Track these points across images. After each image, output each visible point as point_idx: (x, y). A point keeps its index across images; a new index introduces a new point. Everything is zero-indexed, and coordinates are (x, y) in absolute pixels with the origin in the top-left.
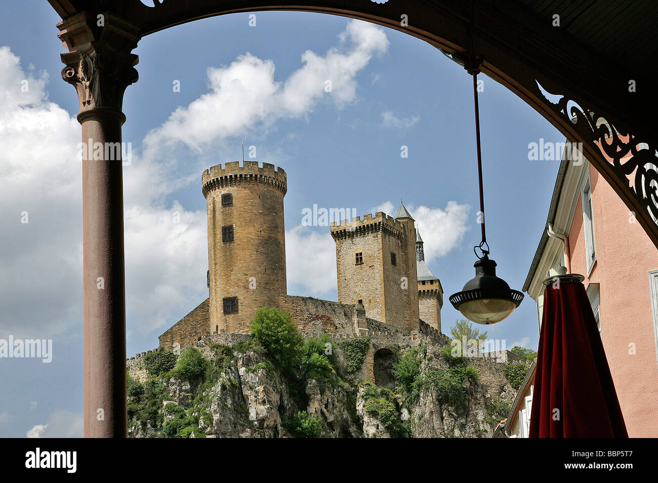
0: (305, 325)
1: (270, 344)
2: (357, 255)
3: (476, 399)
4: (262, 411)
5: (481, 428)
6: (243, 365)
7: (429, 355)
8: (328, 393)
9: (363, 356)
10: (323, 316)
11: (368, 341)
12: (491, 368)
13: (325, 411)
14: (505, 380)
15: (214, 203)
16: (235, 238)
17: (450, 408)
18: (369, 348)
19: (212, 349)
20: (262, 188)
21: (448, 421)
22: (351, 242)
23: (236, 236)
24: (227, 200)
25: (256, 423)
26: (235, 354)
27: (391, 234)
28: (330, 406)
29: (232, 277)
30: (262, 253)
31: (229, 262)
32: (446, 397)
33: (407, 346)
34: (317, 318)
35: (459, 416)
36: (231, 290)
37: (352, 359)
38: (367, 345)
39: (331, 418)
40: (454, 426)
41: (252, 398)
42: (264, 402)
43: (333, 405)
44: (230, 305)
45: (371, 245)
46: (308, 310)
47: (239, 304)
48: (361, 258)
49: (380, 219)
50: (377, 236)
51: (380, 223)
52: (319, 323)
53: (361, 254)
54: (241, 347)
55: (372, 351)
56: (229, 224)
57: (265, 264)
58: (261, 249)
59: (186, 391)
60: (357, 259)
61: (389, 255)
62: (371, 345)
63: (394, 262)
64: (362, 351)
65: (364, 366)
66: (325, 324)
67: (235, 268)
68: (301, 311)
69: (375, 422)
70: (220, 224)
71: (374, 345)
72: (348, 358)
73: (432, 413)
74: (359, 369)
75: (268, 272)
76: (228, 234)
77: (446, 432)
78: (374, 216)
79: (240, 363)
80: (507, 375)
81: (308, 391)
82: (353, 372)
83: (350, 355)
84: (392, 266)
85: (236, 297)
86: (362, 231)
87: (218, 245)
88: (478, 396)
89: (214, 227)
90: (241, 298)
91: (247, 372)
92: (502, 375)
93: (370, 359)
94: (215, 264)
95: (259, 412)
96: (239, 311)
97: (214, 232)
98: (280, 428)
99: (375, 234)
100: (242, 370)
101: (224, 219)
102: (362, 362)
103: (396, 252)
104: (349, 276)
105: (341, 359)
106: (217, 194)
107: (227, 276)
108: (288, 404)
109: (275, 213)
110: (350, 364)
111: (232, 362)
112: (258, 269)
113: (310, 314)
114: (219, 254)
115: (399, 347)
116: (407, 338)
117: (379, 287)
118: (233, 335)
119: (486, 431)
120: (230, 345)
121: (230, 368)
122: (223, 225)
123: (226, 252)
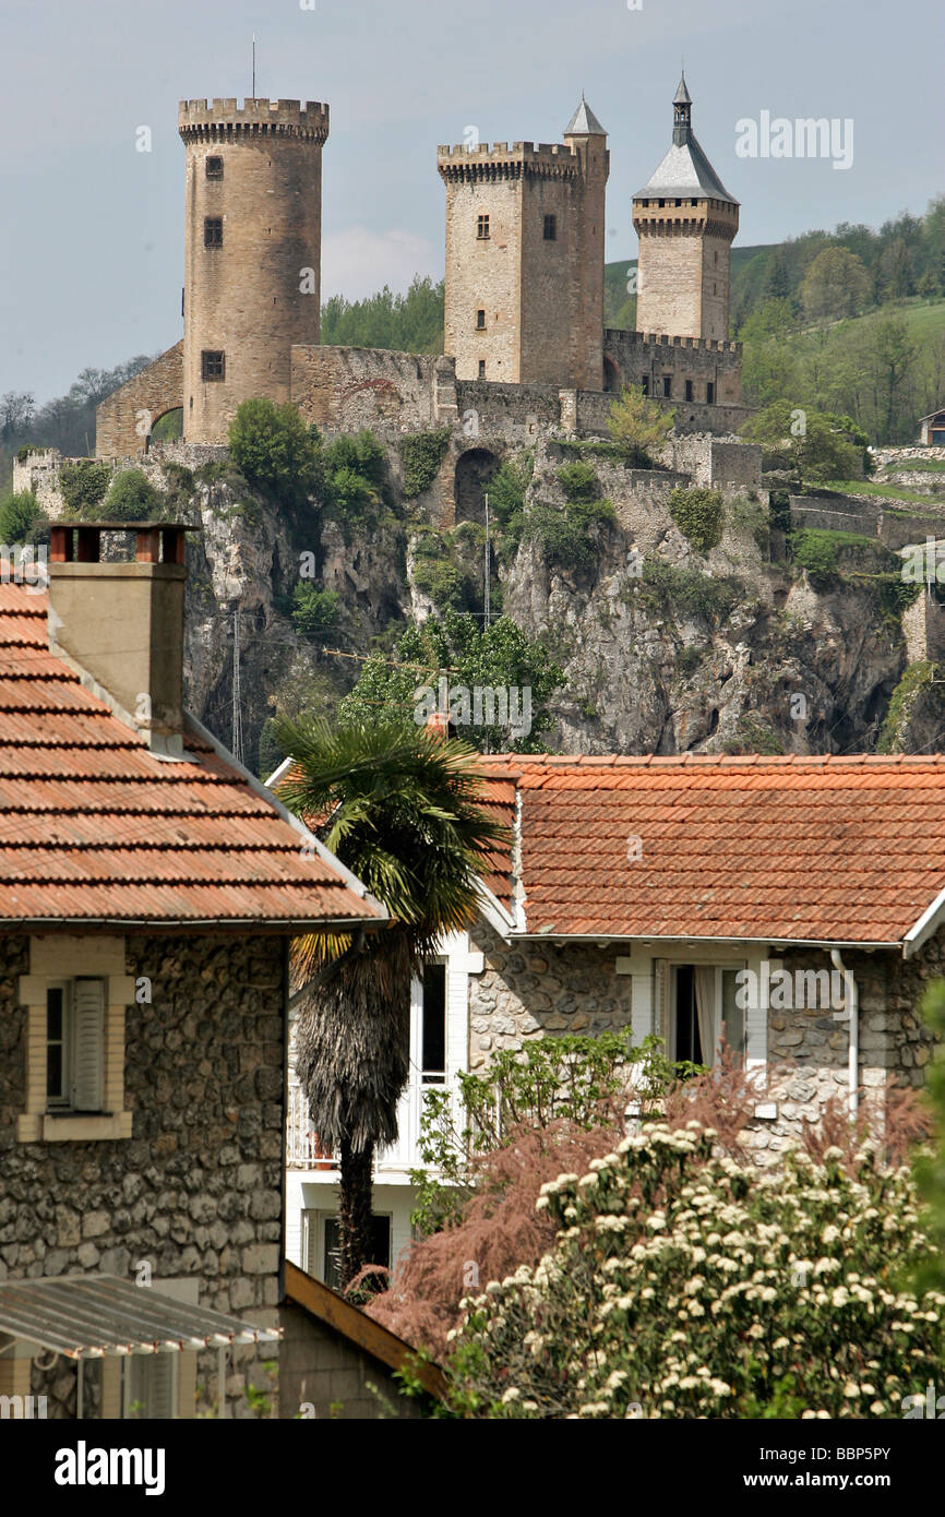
0: (344, 399)
1: (256, 468)
2: (481, 218)
3: (611, 556)
4: (234, 586)
5: (612, 611)
6: (210, 505)
7: (537, 476)
8: (359, 542)
9: (434, 466)
10: (377, 381)
11: (447, 436)
12: (644, 500)
13: (353, 573)
14: (669, 521)
15: (194, 167)
16: (224, 242)
17: (565, 574)
18: (448, 449)
19: (164, 470)
20: (278, 145)
21: (558, 595)
22: (469, 188)
23: (226, 238)
24: (215, 165)
25: (224, 606)
26: (198, 485)
27: (545, 177)
28: (364, 564)
29: (218, 313)
30: (271, 271)
31: (214, 281)
32: (556, 555)
33: (519, 443)
34: (367, 384)
35: (579, 586)
36: (216, 337)
37: (414, 472)
38: (444, 446)
39: (364, 586)
40: (568, 604)
41: (220, 563)
42: (238, 571)
43: (370, 560)
44: (213, 365)
45: (502, 202)
46: (350, 371)
47: (227, 365)
48: (487, 226)
49: (520, 157)
50: (514, 188)
51: (519, 163)
52: (368, 394)
53: (487, 218)
54: (208, 472)
55: (454, 453)
56: (217, 213)
57: (274, 291)
58: (269, 263)
59: (120, 544)
60: (480, 226)
61: (540, 221)
62: (452, 446)
63: (550, 232)
64: (435, 457)
65: (435, 484)
66: (380, 395)
67: (223, 297)
68: (339, 374)
69: (427, 601)
70: (202, 212)
71: (458, 443)
72: (408, 467)
73: (529, 583)
74: (426, 489)
75: (280, 305)
76: (214, 232)
77: (551, 617)
78: (510, 149)
79: (205, 501)
80: (673, 512)
81: (324, 541)
82: (415, 496)
83: (412, 465)
84: (544, 243)
85: (223, 352)
86: (491, 172)
87: (198, 248)
88: (616, 552)
89: (193, 215)
90: (230, 355)
91: (214, 518)
92: (665, 510)
93: (447, 473)
94: (193, 284)
95: (229, 588)
96: (227, 379)
97: (193, 222)
98: (268, 609)
99: (512, 183)
100: (207, 515)
101: (209, 203)
102: (432, 476)
103: (558, 212)
104: (465, 260)
105: (395, 469)
106: (205, 150)
107: (210, 310)
108: (286, 566)
109: (299, 190)
110: (410, 480)
111: (191, 500)
112: (262, 301)
113: (354, 379)
114: (200, 267)
115: (505, 444)
116: (519, 427)
117: (513, 290)
118: (197, 449)
119: (618, 617)
120: (192, 467)
121: (185, 513)
122: (207, 214)
123: (209, 265)
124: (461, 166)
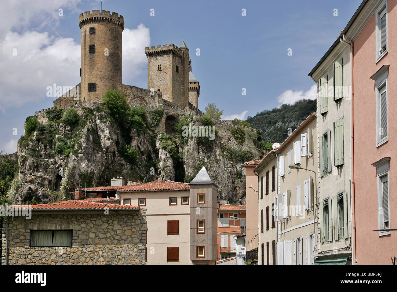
0: (131, 100)
1: (113, 109)
2: (159, 65)
3: (216, 143)
4: (107, 143)
5: (218, 158)
6: (99, 119)
7: (194, 120)
8: (141, 136)
9: (160, 118)
10: (140, 97)
11: (163, 111)
12: (224, 129)
13: (140, 145)
14: (231, 135)
15: (85, 32)
16: (96, 52)
17: (203, 148)
18: (163, 115)
19: (82, 109)
20: (112, 26)
21: (201, 154)
22: (155, 58)
23: (96, 50)
24: (92, 30)
25: (104, 149)
26: (95, 113)
27: (177, 56)
28: (142, 143)
29: (94, 72)
30: (110, 61)
31: (92, 64)
32: (202, 142)
33: (183, 114)
34: (137, 97)
35: (208, 152)
36: (93, 79)
37: (154, 120)
38: (162, 113)
39: (142, 149)
40: (205, 157)
41: (103, 136)
42: (109, 139)
43: (144, 142)
44: (92, 87)
45: (166, 61)
46: (133, 93)
47: (97, 87)
48: (161, 67)
49: (172, 48)
50: (169, 57)
51: (171, 49)
52: (138, 100)
53: (161, 65)
54: (98, 110)
55: (165, 116)
56: (93, 44)
57: (111, 67)
58: (109, 58)
59: (68, 131)
60: (159, 68)
61: (175, 67)
62: (164, 113)
63: (177, 71)
64: (160, 116)
65: (160, 124)
66: (141, 100)
67: (95, 68)
68: (129, 93)
69: (165, 152)
70: (88, 44)
71: (166, 113)
72: (153, 119)
73: (194, 149)
74: (158, 125)
75: (113, 71)
76: (92, 49)
77: (200, 159)
78: (168, 46)
79: (97, 118)
80: (232, 133)
81: (131, 135)
82: (155, 126)
83: (154, 118)
84: (176, 73)
85: (95, 83)
86: (162, 53)
87: (87, 54)
88: (217, 142)
89: (85, 45)
90: (98, 84)
91: (101, 122)
92: (230, 132)
93: (163, 120)
94: (85, 65)
95: (106, 144)
96: (97, 91)
97: (85, 47)
98: (116, 153)
99: (168, 55)
100: (98, 122)
101: (91, 41)
102: (159, 121)
103: (179, 66)
104: (154, 77)
105: (149, 119)
106: (87, 27)
107: (91, 72)
108: (121, 141)
109: (118, 40)
110: (153, 122)
111: (93, 117)
112: (108, 69)
113: (134, 95)
114: (87, 59)
115: (179, 115)
116: (183, 110)
117: (169, 83)
118: (94, 103)
119: (220, 160)
120: (92, 108)
121: (92, 120)
122: (90, 44)
123: (91, 59)
124: (153, 52)
